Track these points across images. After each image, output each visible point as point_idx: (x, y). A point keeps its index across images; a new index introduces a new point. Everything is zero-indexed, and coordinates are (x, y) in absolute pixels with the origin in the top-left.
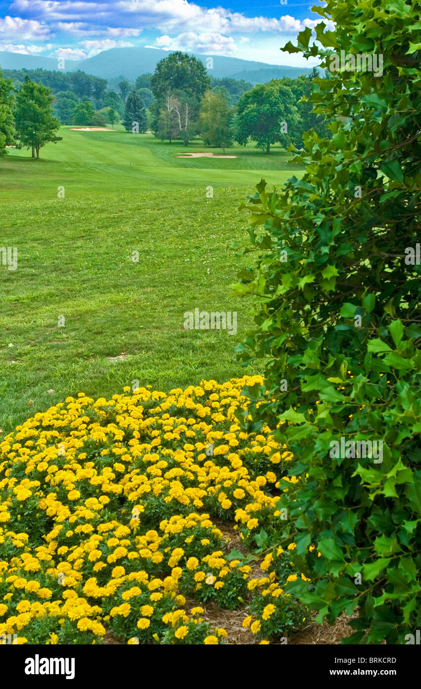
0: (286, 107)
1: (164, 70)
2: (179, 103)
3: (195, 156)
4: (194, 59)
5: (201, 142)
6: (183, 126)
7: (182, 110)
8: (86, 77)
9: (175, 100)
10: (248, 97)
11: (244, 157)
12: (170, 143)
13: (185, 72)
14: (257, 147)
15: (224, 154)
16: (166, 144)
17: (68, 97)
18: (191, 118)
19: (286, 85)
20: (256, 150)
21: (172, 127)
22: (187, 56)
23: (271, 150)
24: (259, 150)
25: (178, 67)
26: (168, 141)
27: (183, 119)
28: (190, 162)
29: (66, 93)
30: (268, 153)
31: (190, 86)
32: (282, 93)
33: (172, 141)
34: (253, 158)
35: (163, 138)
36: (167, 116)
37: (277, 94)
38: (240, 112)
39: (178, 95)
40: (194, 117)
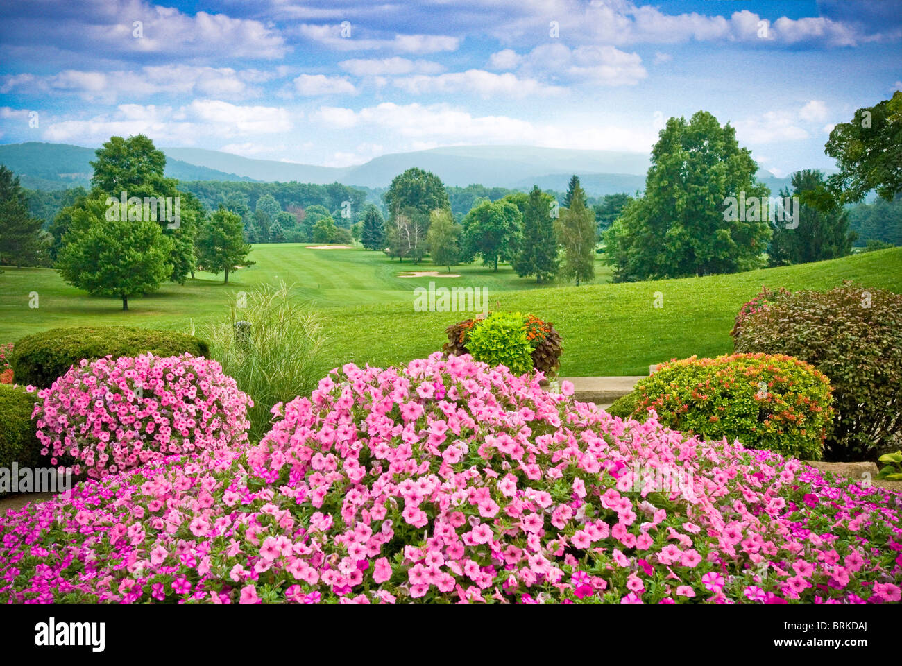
0: (511, 225)
1: (398, 186)
2: (410, 221)
3: (418, 275)
4: (430, 175)
5: (431, 259)
6: (413, 244)
7: (411, 227)
8: (344, 189)
9: (405, 218)
10: (474, 215)
11: (468, 276)
12: (401, 262)
13: (420, 188)
14: (483, 265)
15: (449, 273)
16: (397, 262)
17: (317, 211)
18: (421, 236)
19: (510, 202)
20: (482, 268)
21: (402, 245)
22: (423, 172)
23: (499, 267)
24: (486, 268)
25: (412, 184)
26: (399, 259)
27: (412, 237)
28: (408, 282)
29: (317, 207)
30: (496, 271)
31: (426, 202)
32: (507, 210)
33: (403, 259)
34: (478, 276)
35: (392, 256)
36: (397, 233)
37: (501, 212)
38: (466, 229)
39: (409, 213)
40: (423, 234)
